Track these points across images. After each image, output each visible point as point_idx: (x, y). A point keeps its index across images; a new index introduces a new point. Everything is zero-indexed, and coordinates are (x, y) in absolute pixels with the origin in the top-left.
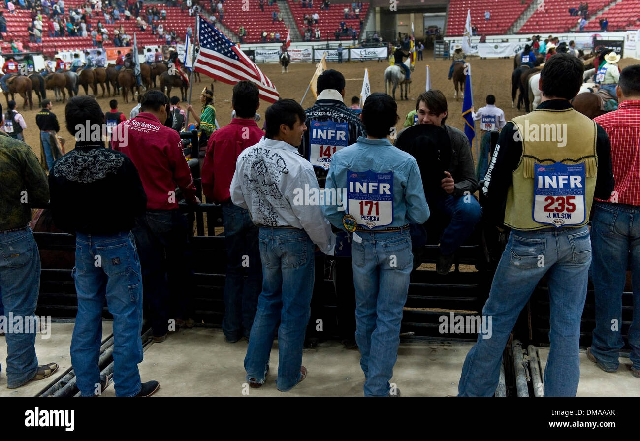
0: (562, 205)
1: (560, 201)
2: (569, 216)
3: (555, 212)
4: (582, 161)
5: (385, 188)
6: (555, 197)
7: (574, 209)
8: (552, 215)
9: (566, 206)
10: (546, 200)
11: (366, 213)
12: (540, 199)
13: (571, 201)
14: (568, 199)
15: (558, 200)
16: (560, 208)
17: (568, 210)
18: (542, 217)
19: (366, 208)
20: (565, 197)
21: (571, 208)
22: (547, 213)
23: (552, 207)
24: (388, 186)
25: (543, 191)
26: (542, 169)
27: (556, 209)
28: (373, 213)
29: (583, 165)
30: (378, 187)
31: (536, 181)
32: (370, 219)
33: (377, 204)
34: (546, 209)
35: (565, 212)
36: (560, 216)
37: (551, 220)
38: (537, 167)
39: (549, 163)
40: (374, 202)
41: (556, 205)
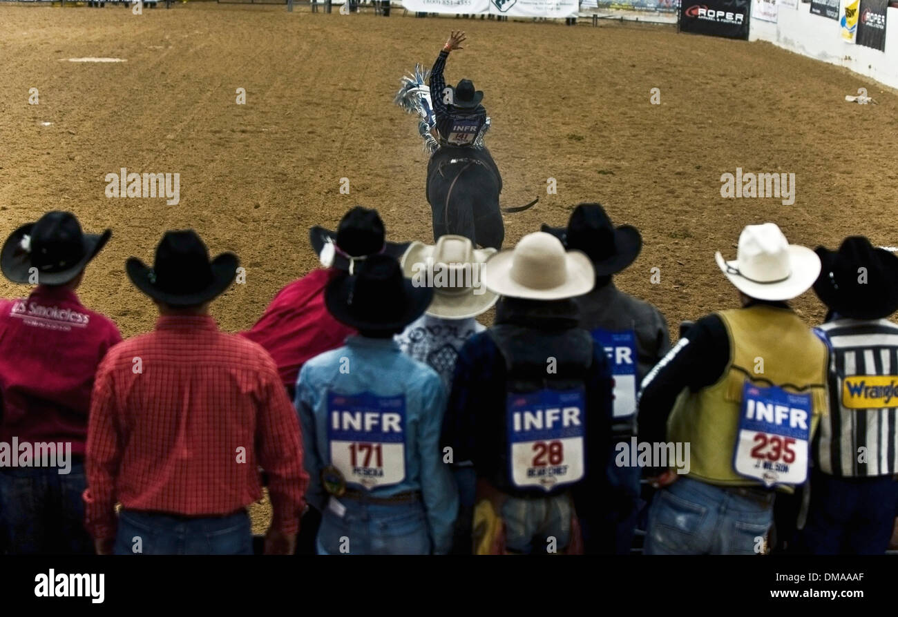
0: (777, 449)
1: (776, 444)
2: (786, 469)
3: (767, 460)
4: (808, 391)
5: (391, 421)
6: (769, 436)
7: (792, 460)
8: (761, 464)
9: (783, 452)
10: (757, 438)
11: (360, 463)
12: (747, 437)
13: (790, 446)
14: (787, 442)
15: (773, 440)
16: (774, 454)
17: (785, 459)
18: (747, 465)
19: (361, 456)
20: (782, 438)
21: (789, 456)
22: (755, 461)
23: (764, 451)
24: (397, 418)
25: (753, 425)
26: (754, 392)
27: (769, 456)
28: (373, 464)
29: (809, 396)
30: (380, 420)
31: (743, 407)
32: (368, 473)
33: (379, 450)
34: (755, 453)
35: (781, 461)
36: (774, 467)
37: (758, 473)
38: (747, 386)
39: (764, 385)
40: (375, 445)
41: (768, 449)
